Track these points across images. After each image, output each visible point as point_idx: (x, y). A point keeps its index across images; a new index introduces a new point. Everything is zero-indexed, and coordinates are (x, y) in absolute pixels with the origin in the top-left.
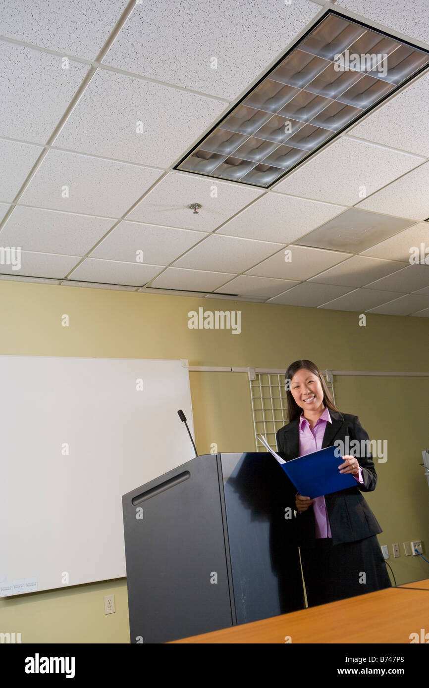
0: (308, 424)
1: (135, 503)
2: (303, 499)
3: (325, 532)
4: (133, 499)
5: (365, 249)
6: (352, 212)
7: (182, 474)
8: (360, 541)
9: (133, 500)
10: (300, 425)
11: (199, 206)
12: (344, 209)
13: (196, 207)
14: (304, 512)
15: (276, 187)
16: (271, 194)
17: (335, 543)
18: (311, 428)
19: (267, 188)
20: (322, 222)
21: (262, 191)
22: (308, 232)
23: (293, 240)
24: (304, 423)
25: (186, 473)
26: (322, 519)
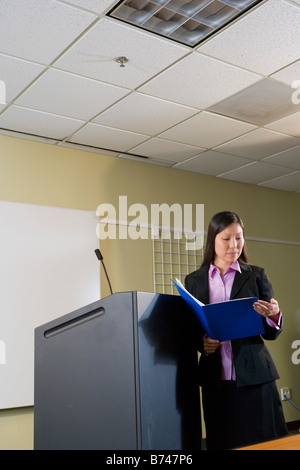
0: (218, 272)
1: (48, 336)
2: (211, 343)
3: (229, 374)
4: (47, 332)
5: (270, 122)
6: (266, 82)
7: (95, 311)
8: (260, 386)
9: (45, 333)
10: (210, 272)
11: (126, 59)
12: (261, 78)
13: (123, 60)
14: (211, 355)
15: (201, 48)
16: (196, 54)
17: (238, 385)
18: (222, 276)
19: (193, 47)
20: (237, 90)
21: (188, 50)
22: (223, 99)
23: (207, 106)
24: (214, 271)
25: (101, 309)
26: (227, 362)
